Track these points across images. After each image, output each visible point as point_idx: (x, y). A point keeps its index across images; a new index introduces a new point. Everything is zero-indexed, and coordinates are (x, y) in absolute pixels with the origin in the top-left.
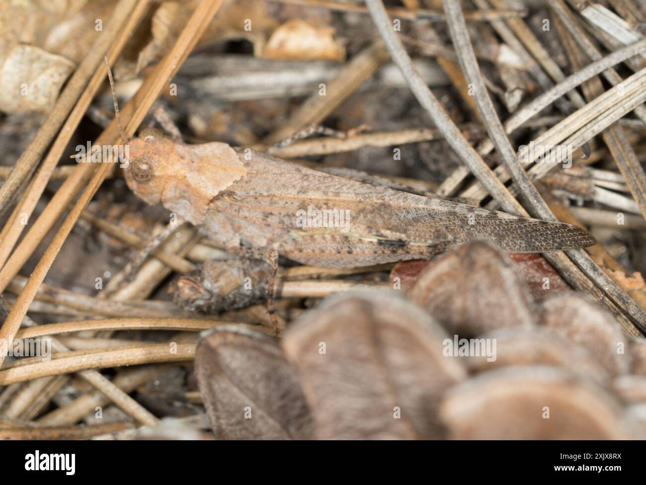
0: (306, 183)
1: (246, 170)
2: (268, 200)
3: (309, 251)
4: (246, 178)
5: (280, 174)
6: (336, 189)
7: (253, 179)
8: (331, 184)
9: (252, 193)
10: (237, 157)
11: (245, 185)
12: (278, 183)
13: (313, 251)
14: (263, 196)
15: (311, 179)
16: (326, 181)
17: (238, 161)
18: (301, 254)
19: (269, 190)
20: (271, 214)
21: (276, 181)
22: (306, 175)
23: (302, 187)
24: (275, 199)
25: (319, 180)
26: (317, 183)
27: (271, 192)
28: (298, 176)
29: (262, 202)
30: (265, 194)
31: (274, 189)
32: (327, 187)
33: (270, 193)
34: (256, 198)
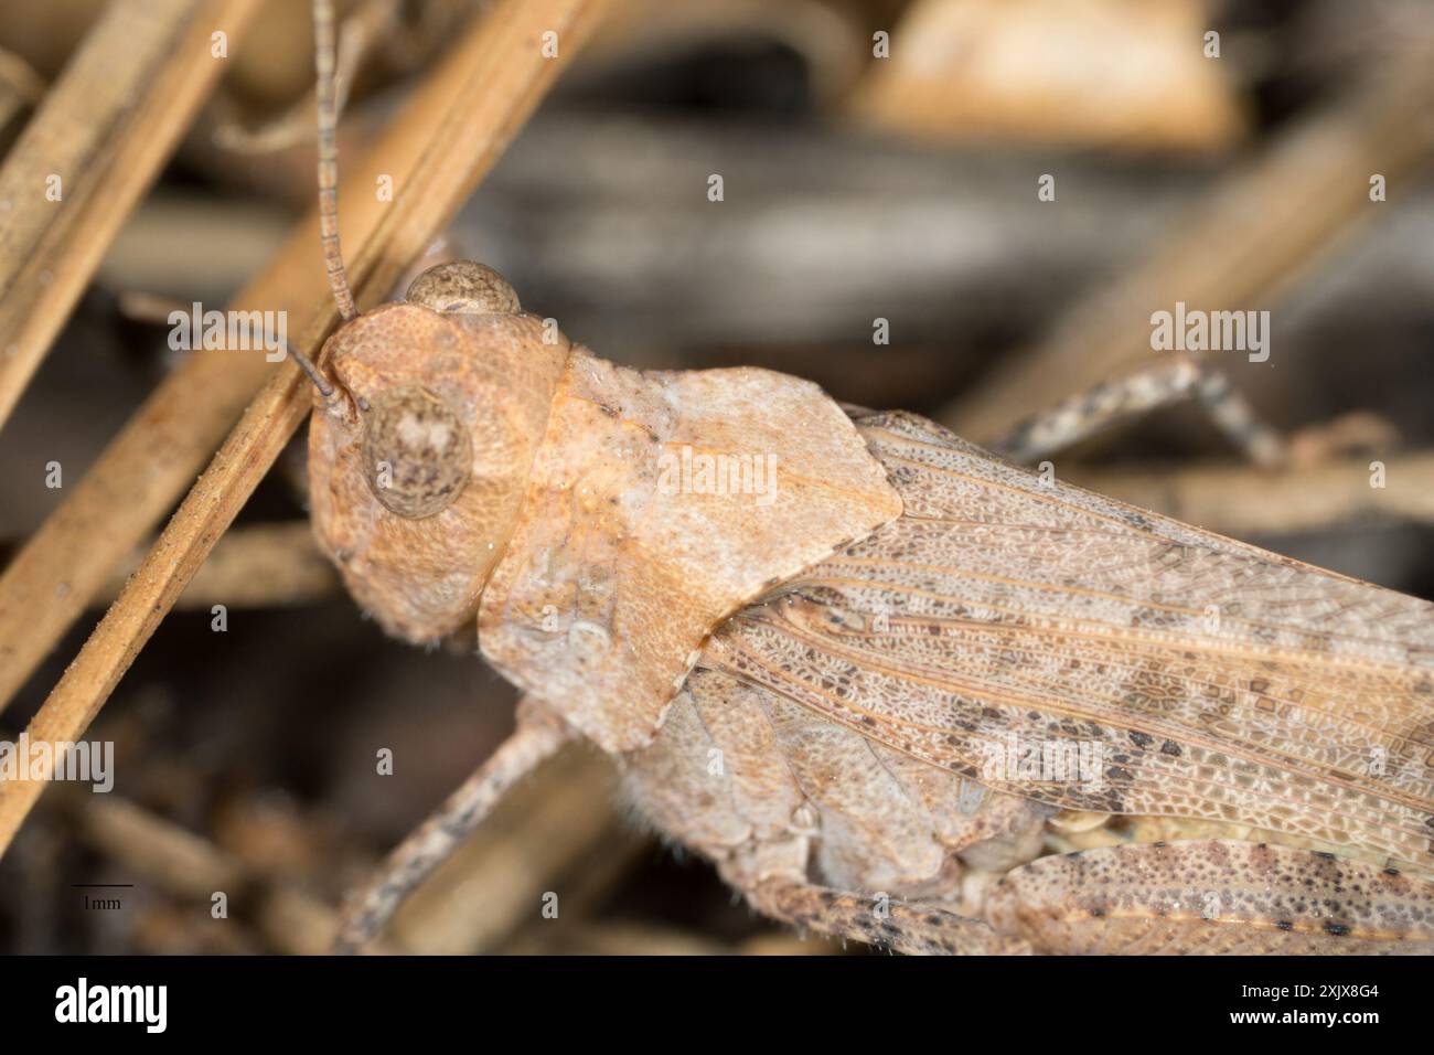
0: (1173, 581)
1: (894, 499)
2: (989, 639)
3: (1141, 910)
4: (893, 533)
5: (1057, 532)
6: (1315, 620)
7: (929, 543)
8: (1293, 593)
9: (918, 603)
10: (859, 441)
11: (887, 563)
12: (1045, 567)
13: (1161, 912)
14: (969, 620)
15: (1200, 561)
16: (1271, 580)
17: (860, 456)
18: (1099, 925)
19: (1001, 595)
20: (992, 714)
21: (1036, 559)
22: (1179, 546)
23: (1156, 597)
24: (1026, 640)
25: (1238, 574)
26: (1228, 583)
27: (1012, 607)
28: (1142, 547)
29: (962, 653)
30: (982, 613)
31: (1025, 595)
32: (1272, 605)
33: (1004, 611)
34: (935, 630)
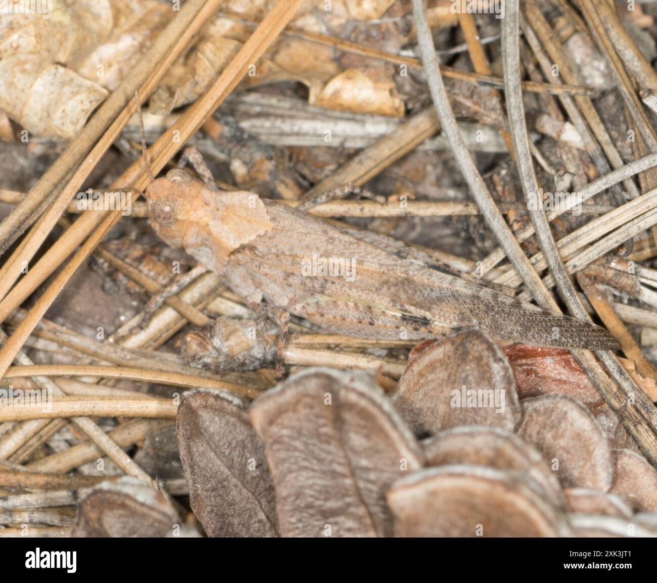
0: (330, 247)
1: (272, 225)
2: (290, 259)
3: (330, 316)
4: (270, 233)
5: (306, 234)
6: (360, 257)
7: (278, 236)
8: (356, 250)
9: (273, 250)
10: (265, 210)
11: (267, 240)
12: (302, 243)
13: (335, 317)
14: (285, 255)
15: (337, 242)
16: (352, 247)
17: (265, 214)
19: (292, 249)
20: (293, 274)
21: (300, 241)
22: (333, 238)
23: (326, 251)
24: (298, 259)
25: (344, 245)
26: (342, 248)
27: (294, 252)
28: (324, 238)
29: (284, 261)
30: (287, 253)
31: (297, 249)
33: (292, 253)
34: (278, 256)
